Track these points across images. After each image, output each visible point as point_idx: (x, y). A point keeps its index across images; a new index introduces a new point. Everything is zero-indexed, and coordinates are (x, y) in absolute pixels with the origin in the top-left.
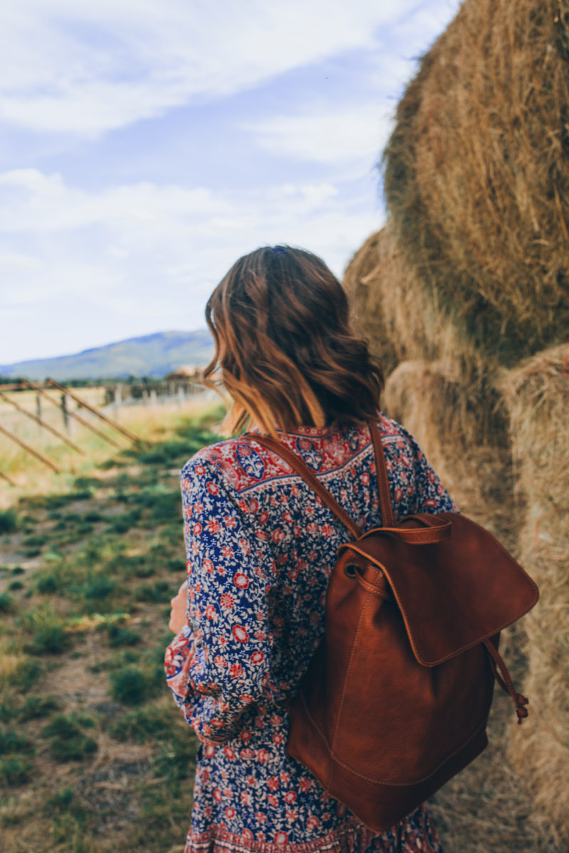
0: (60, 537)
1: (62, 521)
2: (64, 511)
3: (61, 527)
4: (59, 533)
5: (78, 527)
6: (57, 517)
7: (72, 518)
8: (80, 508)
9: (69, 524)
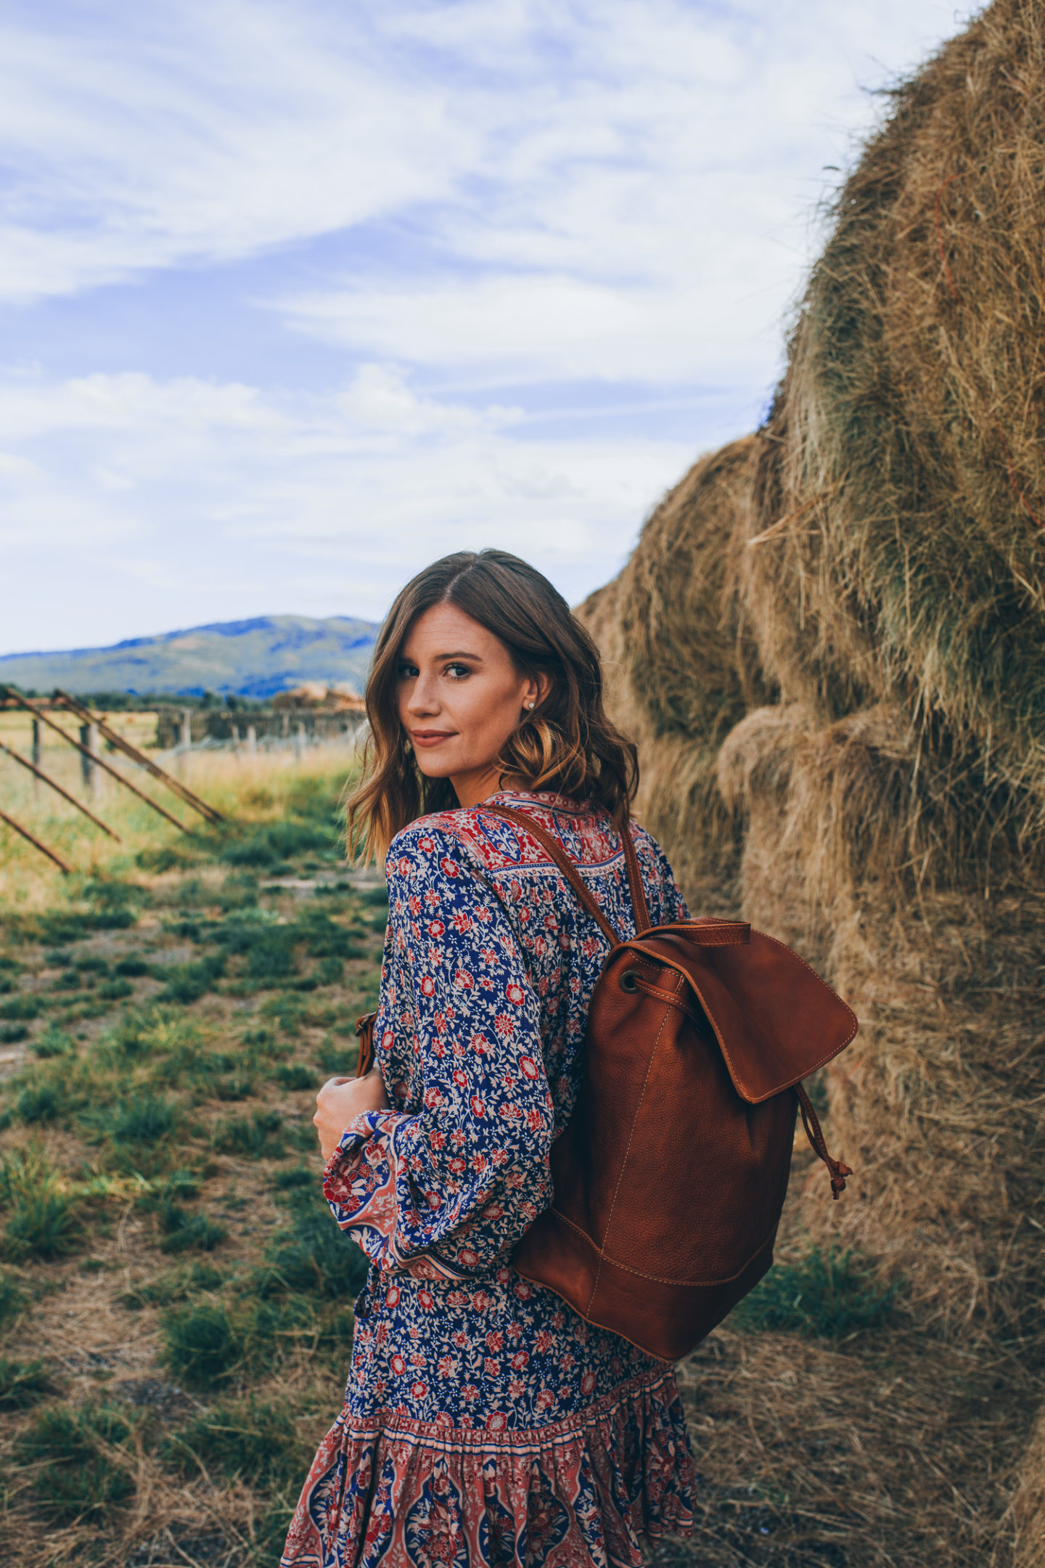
0: (68, 1004)
1: (70, 971)
2: (76, 950)
3: (70, 982)
4: (67, 995)
5: (103, 984)
6: (63, 962)
7: (91, 965)
8: (106, 945)
9: (84, 977)
